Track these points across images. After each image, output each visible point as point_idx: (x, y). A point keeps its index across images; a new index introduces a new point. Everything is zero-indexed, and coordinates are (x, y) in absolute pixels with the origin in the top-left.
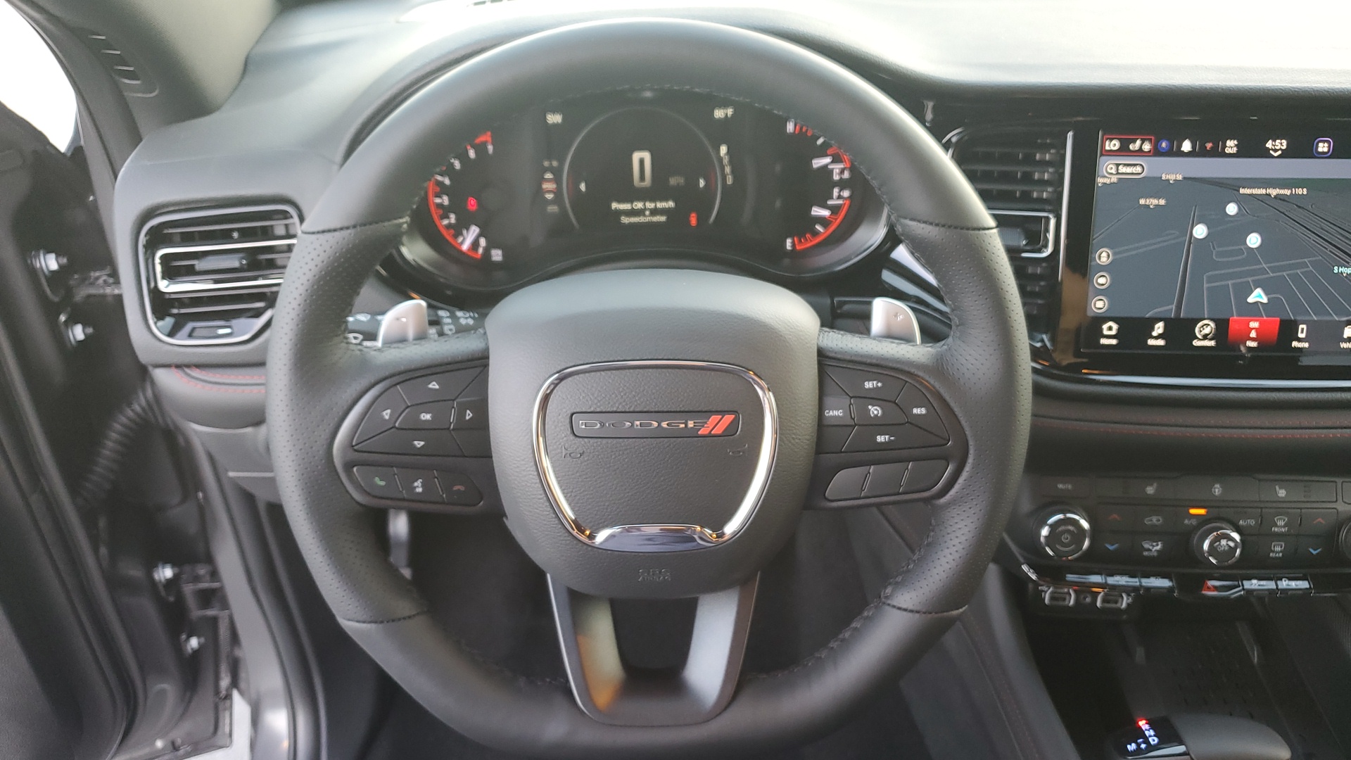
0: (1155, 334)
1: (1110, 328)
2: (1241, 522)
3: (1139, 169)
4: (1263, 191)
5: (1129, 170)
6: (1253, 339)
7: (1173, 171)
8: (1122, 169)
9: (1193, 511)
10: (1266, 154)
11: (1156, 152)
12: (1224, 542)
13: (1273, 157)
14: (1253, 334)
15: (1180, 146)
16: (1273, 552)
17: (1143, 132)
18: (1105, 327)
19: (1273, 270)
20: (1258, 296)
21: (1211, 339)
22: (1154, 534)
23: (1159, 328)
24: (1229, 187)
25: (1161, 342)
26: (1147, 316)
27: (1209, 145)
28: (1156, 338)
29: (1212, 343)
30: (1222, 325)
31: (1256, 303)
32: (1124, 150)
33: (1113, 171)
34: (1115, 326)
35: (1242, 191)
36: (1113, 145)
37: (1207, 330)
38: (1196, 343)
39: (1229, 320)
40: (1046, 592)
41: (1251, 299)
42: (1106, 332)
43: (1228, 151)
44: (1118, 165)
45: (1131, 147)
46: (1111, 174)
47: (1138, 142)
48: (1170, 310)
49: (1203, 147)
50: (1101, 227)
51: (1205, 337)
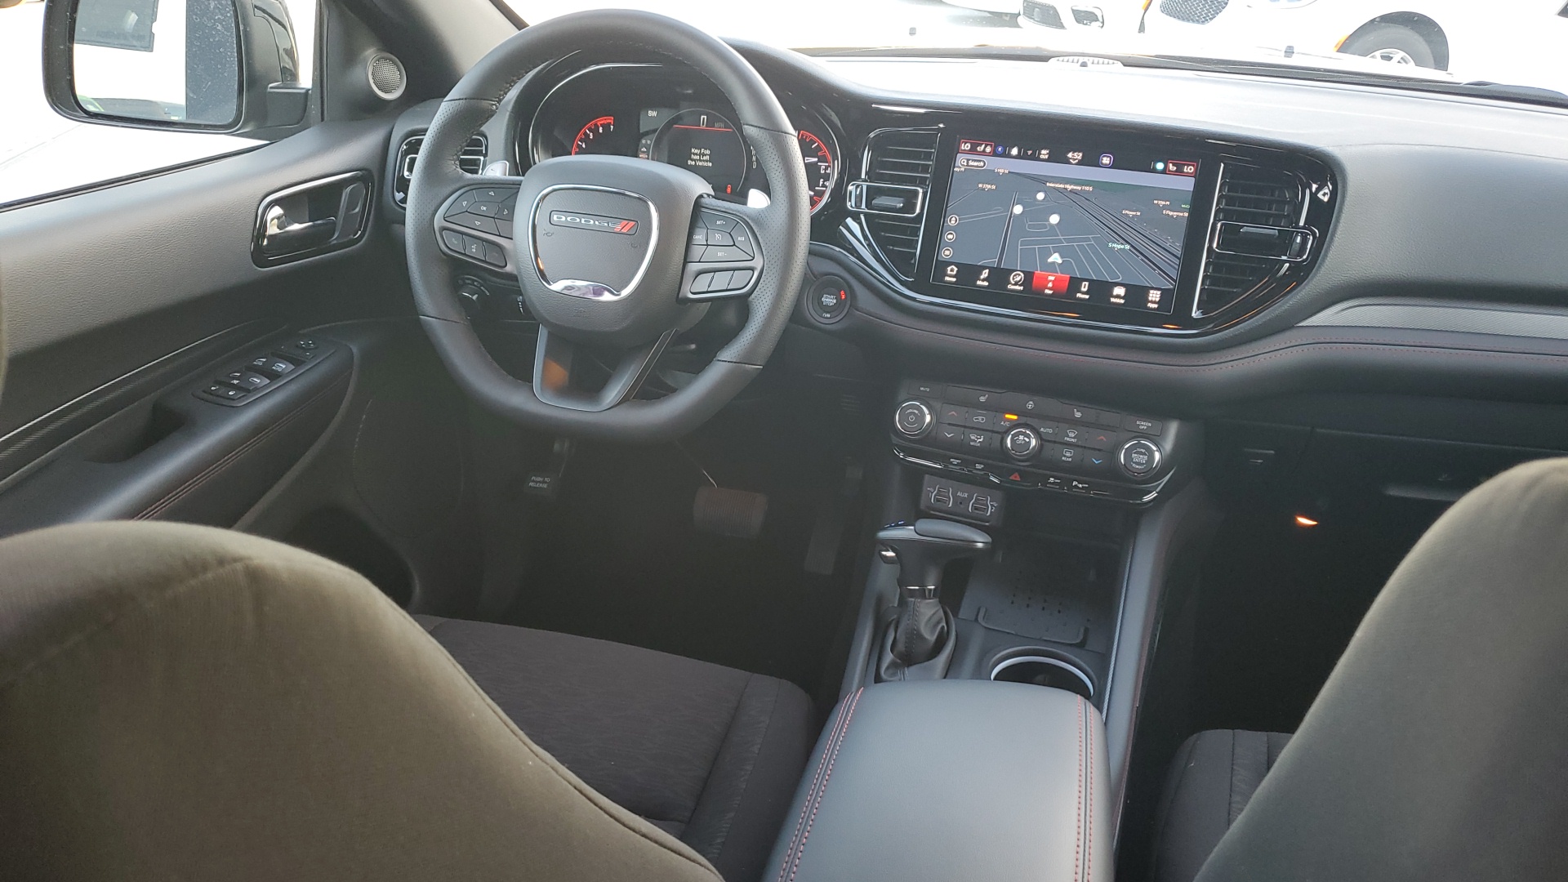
0: (982, 277)
1: (952, 270)
2: (1042, 430)
3: (982, 164)
4: (1062, 186)
5: (976, 164)
6: (1050, 289)
7: (1002, 166)
8: (971, 163)
9: (1008, 416)
10: (1067, 161)
11: (994, 154)
12: (1021, 437)
13: (1070, 163)
14: (1050, 285)
15: (1010, 151)
16: (1065, 456)
17: (987, 140)
18: (949, 269)
19: (1068, 241)
20: (1056, 258)
21: (1020, 285)
22: (979, 429)
23: (985, 274)
24: (1040, 181)
25: (986, 283)
26: (979, 264)
27: (1030, 152)
28: (983, 280)
29: (1022, 288)
30: (1029, 275)
31: (1054, 263)
32: (973, 151)
33: (965, 164)
34: (956, 269)
35: (1048, 184)
36: (967, 147)
37: (1018, 279)
38: (1010, 287)
39: (1034, 273)
40: (932, 493)
41: (1050, 260)
42: (949, 272)
43: (1042, 157)
44: (968, 160)
45: (978, 148)
46: (964, 165)
47: (983, 146)
48: (993, 262)
49: (1025, 152)
50: (954, 201)
51: (1016, 284)
